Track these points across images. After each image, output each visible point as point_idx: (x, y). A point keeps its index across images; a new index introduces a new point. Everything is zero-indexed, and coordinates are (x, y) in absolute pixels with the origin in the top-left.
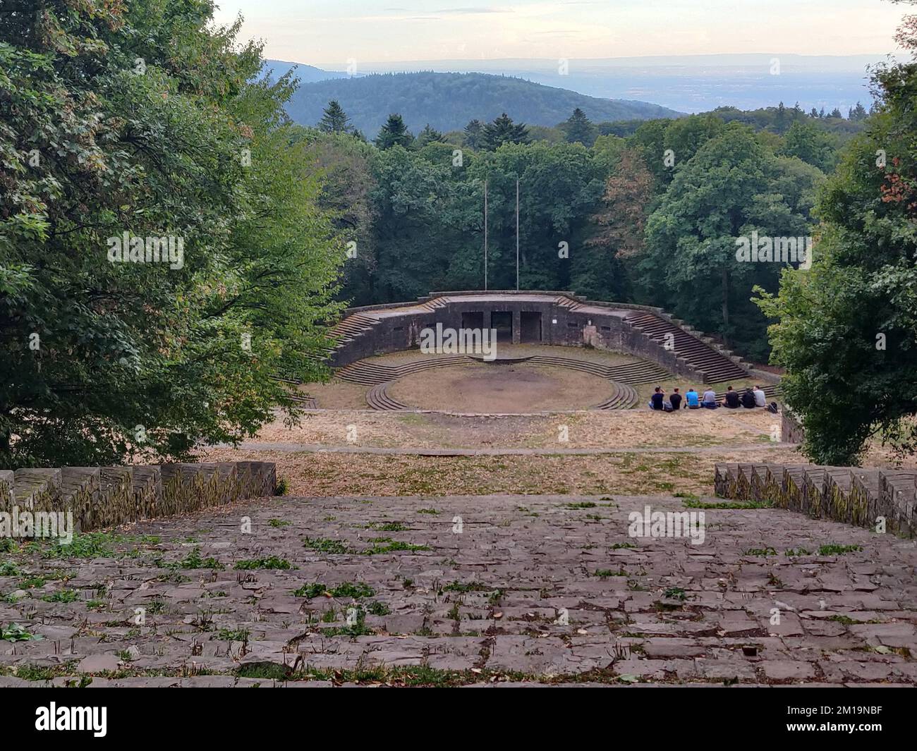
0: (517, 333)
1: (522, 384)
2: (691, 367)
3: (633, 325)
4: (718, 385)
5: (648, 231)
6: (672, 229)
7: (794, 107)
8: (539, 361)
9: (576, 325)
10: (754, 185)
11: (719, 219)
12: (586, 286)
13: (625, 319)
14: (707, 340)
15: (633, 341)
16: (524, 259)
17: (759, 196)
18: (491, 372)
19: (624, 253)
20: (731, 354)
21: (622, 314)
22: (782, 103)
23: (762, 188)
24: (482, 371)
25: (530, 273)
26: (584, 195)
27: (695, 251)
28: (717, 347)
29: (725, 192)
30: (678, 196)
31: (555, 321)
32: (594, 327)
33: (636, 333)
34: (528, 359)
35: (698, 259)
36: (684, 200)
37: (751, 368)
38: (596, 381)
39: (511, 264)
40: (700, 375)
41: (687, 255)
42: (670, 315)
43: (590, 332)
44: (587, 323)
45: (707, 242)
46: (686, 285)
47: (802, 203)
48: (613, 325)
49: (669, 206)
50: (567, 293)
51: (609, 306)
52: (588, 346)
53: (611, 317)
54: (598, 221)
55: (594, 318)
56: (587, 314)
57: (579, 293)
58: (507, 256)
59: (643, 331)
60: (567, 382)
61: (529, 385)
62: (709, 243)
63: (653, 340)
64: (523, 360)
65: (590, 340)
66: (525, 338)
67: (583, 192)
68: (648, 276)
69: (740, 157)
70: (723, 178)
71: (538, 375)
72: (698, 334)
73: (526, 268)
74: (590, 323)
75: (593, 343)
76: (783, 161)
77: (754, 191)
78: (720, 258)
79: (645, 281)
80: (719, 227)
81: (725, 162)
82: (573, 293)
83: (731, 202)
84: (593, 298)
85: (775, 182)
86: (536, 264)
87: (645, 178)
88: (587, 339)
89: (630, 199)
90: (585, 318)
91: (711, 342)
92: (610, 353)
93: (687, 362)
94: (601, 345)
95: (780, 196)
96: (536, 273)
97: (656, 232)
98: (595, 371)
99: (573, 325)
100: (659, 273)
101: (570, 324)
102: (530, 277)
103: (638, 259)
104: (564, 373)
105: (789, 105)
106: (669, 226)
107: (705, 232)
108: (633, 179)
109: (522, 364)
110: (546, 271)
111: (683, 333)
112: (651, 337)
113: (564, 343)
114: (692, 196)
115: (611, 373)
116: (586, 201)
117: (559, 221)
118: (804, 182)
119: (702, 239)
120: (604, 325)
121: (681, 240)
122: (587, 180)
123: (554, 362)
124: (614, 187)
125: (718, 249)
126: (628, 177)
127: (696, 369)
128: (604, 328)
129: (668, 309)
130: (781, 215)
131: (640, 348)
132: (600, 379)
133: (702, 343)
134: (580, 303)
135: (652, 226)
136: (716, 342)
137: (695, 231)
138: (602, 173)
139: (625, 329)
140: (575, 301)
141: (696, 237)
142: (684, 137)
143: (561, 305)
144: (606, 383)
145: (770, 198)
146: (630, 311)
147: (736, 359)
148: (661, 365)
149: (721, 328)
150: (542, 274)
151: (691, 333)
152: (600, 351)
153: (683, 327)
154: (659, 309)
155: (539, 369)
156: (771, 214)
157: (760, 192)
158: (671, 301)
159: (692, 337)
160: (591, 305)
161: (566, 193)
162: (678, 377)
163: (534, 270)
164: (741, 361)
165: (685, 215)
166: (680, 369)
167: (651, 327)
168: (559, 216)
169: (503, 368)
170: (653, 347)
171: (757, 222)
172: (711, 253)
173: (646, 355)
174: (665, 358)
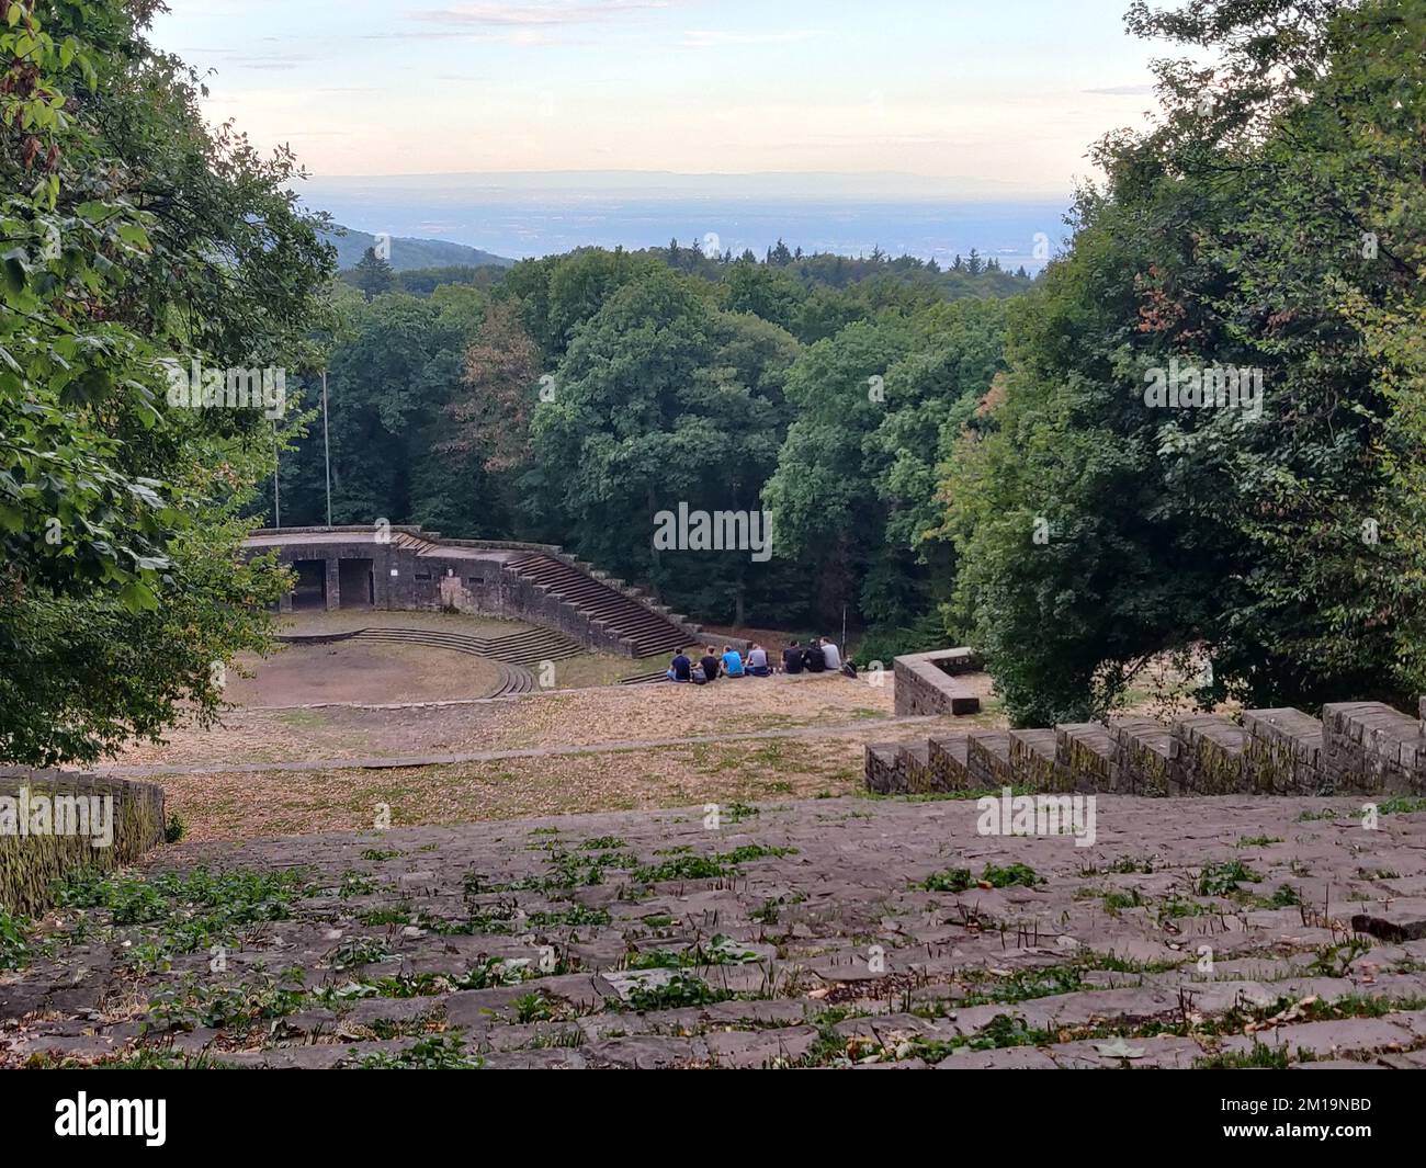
0: (333, 593)
1: (353, 672)
2: (611, 634)
3: (520, 573)
4: (655, 659)
5: (536, 426)
6: (573, 423)
7: (690, 246)
8: (374, 635)
9: (429, 577)
10: (692, 354)
11: (643, 407)
12: (437, 515)
13: (505, 565)
14: (631, 592)
15: (521, 598)
16: (336, 477)
17: (703, 371)
18: (301, 657)
19: (496, 463)
20: (669, 612)
21: (500, 557)
22: (674, 241)
23: (705, 360)
24: (286, 657)
25: (348, 498)
26: (430, 375)
27: (612, 456)
28: (648, 601)
29: (651, 366)
30: (578, 373)
31: (394, 573)
32: (457, 579)
33: (524, 587)
34: (357, 633)
35: (615, 468)
36: (590, 379)
37: (700, 630)
38: (469, 662)
39: (316, 485)
40: (627, 645)
41: (599, 463)
42: (572, 557)
43: (452, 587)
44: (446, 574)
45: (629, 442)
46: (596, 509)
47: (764, 380)
48: (487, 574)
49: (567, 388)
50: (410, 528)
51: (476, 545)
52: (450, 610)
53: (483, 562)
54: (453, 414)
55: (457, 565)
56: (446, 559)
57: (426, 528)
58: (309, 474)
59: (535, 582)
60: (425, 666)
61: (366, 674)
62: (631, 443)
63: (552, 595)
64: (349, 636)
65: (452, 600)
66: (347, 601)
67: (428, 370)
68: (535, 497)
69: (670, 313)
70: (648, 345)
71: (378, 659)
72: (616, 583)
73: (341, 491)
74: (451, 572)
75: (457, 605)
76: (732, 318)
77: (694, 363)
78: (649, 465)
79: (531, 505)
80: (642, 420)
81: (649, 322)
82: (419, 527)
83: (661, 381)
84: (450, 534)
85: (723, 350)
86: (356, 484)
87: (525, 346)
88: (446, 599)
89: (501, 378)
90: (442, 567)
91: (638, 595)
92: (484, 619)
93: (606, 627)
94: (469, 607)
95: (733, 371)
96: (356, 498)
97: (549, 429)
98: (466, 646)
99: (424, 577)
100: (552, 493)
101: (418, 577)
102: (348, 505)
103: (520, 471)
104: (418, 653)
105: (685, 244)
106: (569, 419)
107: (624, 426)
108: (505, 349)
109: (348, 641)
110: (372, 494)
111: (595, 582)
112: (549, 591)
113: (411, 606)
114: (602, 373)
115: (492, 649)
116: (433, 383)
117: (393, 416)
118: (765, 349)
119: (620, 437)
120: (474, 577)
121: (588, 441)
122: (432, 352)
123: (399, 636)
124: (477, 362)
125: (645, 453)
126: (497, 345)
127: (620, 636)
128: (471, 580)
129: (567, 546)
130: (737, 399)
131: (533, 608)
132: (474, 659)
133: (623, 597)
134: (432, 542)
135: (541, 419)
136: (643, 594)
137: (608, 427)
138: (454, 340)
139: (507, 580)
140: (423, 539)
141: (610, 436)
142: (581, 283)
143: (403, 546)
144: (486, 664)
145: (718, 374)
146: (510, 553)
147: (677, 618)
148: (566, 632)
149: (651, 573)
150: (366, 500)
151: (606, 582)
152: (468, 617)
153: (593, 574)
154: (555, 548)
155: (379, 649)
156: (721, 396)
157: (703, 365)
158: (573, 533)
159: (607, 588)
160: (448, 545)
161: (401, 371)
162: (593, 650)
163: (351, 494)
164: (684, 621)
165: (591, 402)
166: (595, 637)
167: (545, 575)
168: (392, 407)
169: (319, 650)
170: (553, 606)
171: (700, 410)
172: (635, 458)
173: (542, 620)
174: (573, 621)
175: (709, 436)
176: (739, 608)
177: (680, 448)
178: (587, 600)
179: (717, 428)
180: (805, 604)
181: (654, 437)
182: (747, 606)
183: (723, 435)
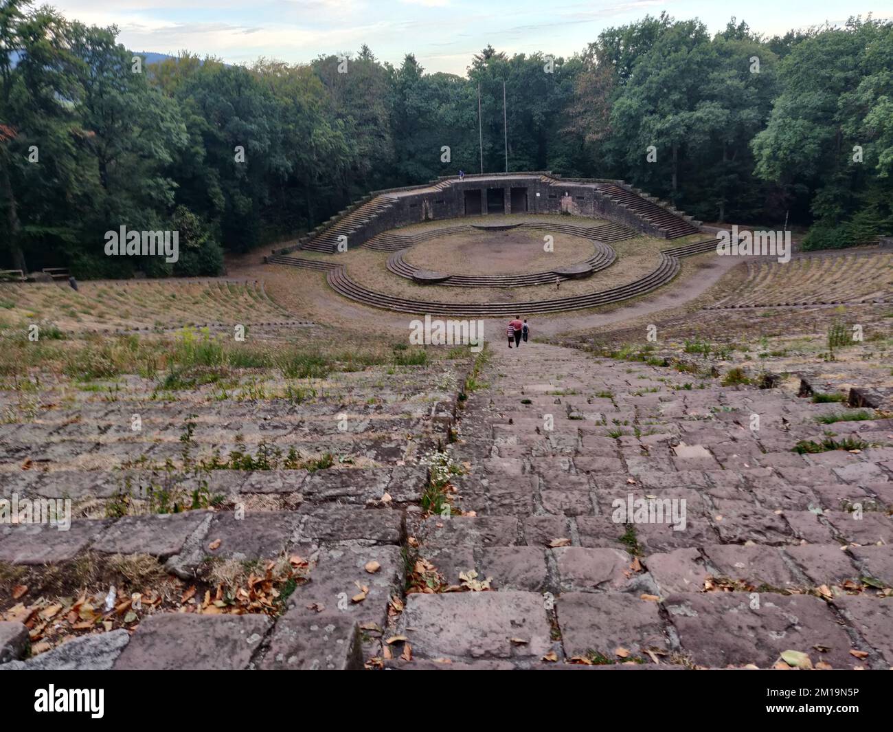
0: (508, 205)
1: (517, 246)
2: (654, 226)
3: (604, 194)
4: (678, 239)
5: (615, 113)
6: (636, 110)
8: (527, 226)
9: (556, 197)
10: (709, 65)
11: (678, 97)
12: (560, 167)
13: (596, 190)
14: (662, 204)
15: (604, 207)
16: (510, 148)
17: (715, 74)
18: (490, 238)
19: (591, 137)
20: (683, 215)
21: (593, 186)
23: (717, 67)
24: (482, 237)
25: (516, 159)
26: (557, 92)
27: (659, 126)
28: (671, 209)
29: (683, 73)
30: (640, 82)
31: (538, 195)
32: (570, 198)
33: (606, 201)
34: (519, 225)
35: (661, 133)
36: (647, 84)
37: (701, 224)
38: (577, 240)
39: (500, 153)
40: (662, 232)
41: (650, 131)
42: (630, 186)
43: (567, 202)
44: (564, 195)
45: (670, 117)
48: (586, 194)
49: (633, 91)
50: (546, 173)
51: (579, 181)
52: (566, 214)
53: (583, 189)
54: (569, 113)
55: (570, 190)
56: (564, 188)
57: (554, 173)
58: (497, 147)
59: (611, 198)
61: (523, 247)
63: (621, 205)
64: (515, 227)
65: (567, 209)
66: (514, 210)
67: (557, 90)
68: (610, 155)
70: (683, 60)
71: (529, 238)
72: (654, 199)
73: (513, 156)
74: (567, 194)
75: (569, 211)
77: (710, 70)
78: (680, 131)
79: (609, 159)
80: (677, 105)
82: (550, 172)
83: (689, 81)
84: (566, 176)
85: (728, 61)
86: (520, 152)
88: (564, 208)
89: (596, 91)
90: (562, 192)
91: (666, 205)
92: (584, 218)
93: (650, 222)
94: (576, 212)
95: (734, 72)
96: (520, 159)
97: (622, 114)
98: (575, 232)
99: (553, 197)
100: (621, 153)
101: (550, 196)
102: (516, 163)
103: (603, 141)
106: (634, 107)
107: (666, 110)
109: (514, 230)
110: (528, 157)
111: (642, 199)
112: (619, 203)
113: (546, 212)
114: (655, 79)
115: (588, 234)
116: (559, 97)
117: (538, 115)
119: (663, 116)
120: (579, 197)
123: (540, 227)
125: (679, 124)
127: (659, 227)
128: (578, 198)
129: (628, 181)
130: (736, 89)
131: (610, 212)
132: (581, 239)
133: (658, 206)
134: (557, 179)
135: (618, 109)
136: (669, 205)
137: (656, 111)
138: (570, 74)
139: (597, 197)
140: (553, 178)
141: (658, 116)
143: (542, 182)
144: (586, 241)
145: (725, 74)
146: (598, 184)
147: (688, 218)
148: (627, 225)
150: (525, 160)
151: (648, 199)
152: (575, 217)
153: (641, 195)
154: (621, 181)
155: (529, 233)
156: (727, 88)
157: (715, 70)
158: (629, 174)
159: (649, 202)
160: (565, 181)
162: (643, 234)
163: (518, 157)
164: (692, 219)
165: (648, 98)
166: (644, 228)
167: (617, 195)
168: (538, 110)
169: (499, 234)
170: (621, 211)
171: (712, 98)
172: (673, 127)
173: (615, 219)
174: (632, 219)
175: (718, 111)
176: (722, 213)
177: (700, 120)
178: (639, 208)
179: (723, 107)
180: (761, 210)
181: (685, 114)
182: (726, 212)
183: (727, 111)
